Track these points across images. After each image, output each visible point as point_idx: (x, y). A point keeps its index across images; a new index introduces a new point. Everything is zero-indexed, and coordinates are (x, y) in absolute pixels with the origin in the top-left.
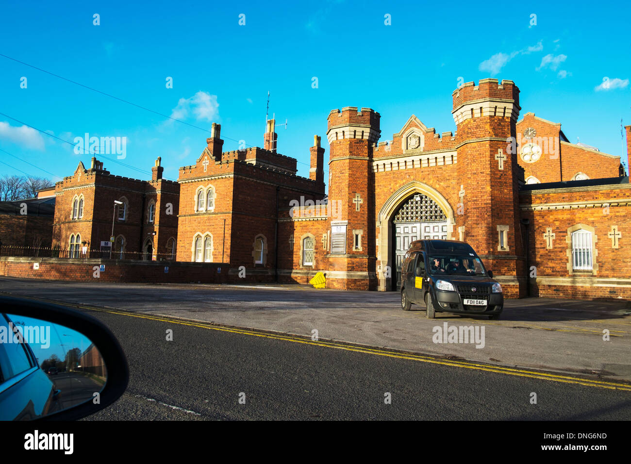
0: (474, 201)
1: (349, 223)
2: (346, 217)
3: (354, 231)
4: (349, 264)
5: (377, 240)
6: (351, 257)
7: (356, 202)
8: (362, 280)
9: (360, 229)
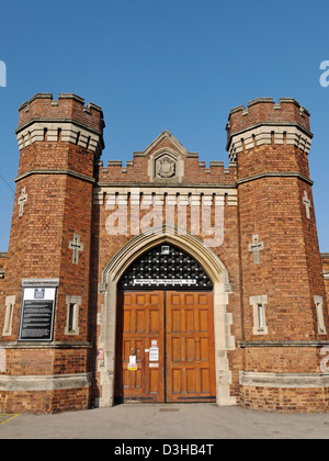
0: (282, 258)
1: (61, 283)
2: (57, 272)
3: (68, 297)
4: (56, 360)
5: (98, 315)
6: (60, 347)
7: (74, 248)
8: (78, 389)
9: (77, 294)
